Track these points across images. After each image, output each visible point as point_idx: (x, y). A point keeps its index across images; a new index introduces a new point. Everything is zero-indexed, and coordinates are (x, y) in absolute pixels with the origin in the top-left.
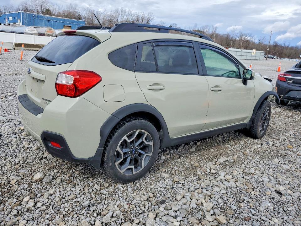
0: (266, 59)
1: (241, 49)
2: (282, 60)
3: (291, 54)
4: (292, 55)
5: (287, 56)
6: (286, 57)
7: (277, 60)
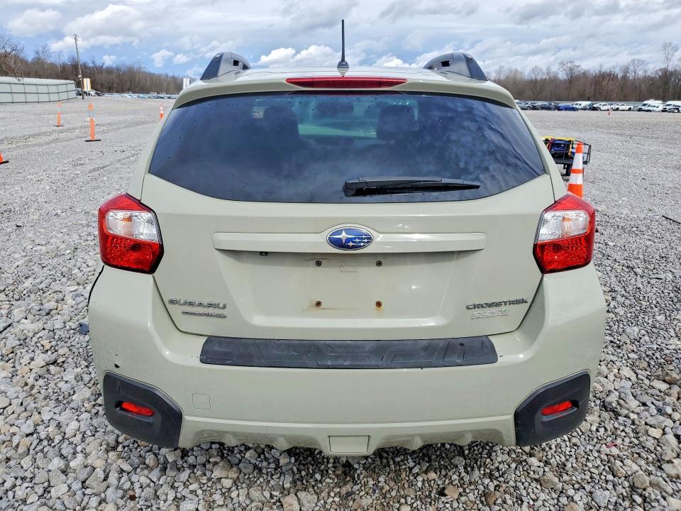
0: (83, 98)
1: (15, 76)
2: (107, 96)
3: (113, 84)
4: (115, 85)
5: (106, 88)
6: (105, 90)
7: (97, 97)
